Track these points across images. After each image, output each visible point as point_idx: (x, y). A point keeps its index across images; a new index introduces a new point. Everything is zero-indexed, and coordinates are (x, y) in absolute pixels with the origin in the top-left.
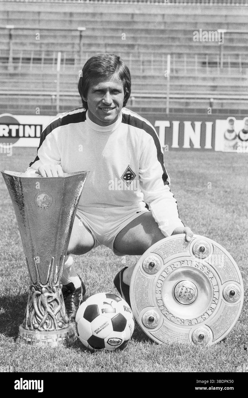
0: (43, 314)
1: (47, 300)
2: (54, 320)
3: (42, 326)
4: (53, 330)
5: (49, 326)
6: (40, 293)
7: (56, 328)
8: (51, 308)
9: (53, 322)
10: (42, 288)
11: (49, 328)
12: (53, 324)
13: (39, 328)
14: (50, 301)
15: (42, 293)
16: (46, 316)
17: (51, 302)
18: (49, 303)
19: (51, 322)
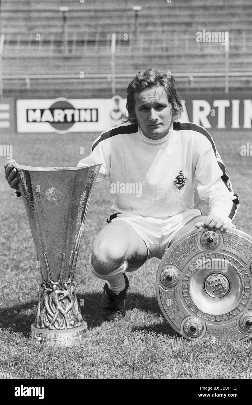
0: (54, 312)
1: (58, 298)
2: (65, 319)
3: (53, 325)
4: (65, 329)
5: (60, 324)
6: (51, 290)
7: (67, 327)
8: (62, 305)
9: (64, 320)
10: (53, 285)
11: (60, 326)
12: (64, 323)
13: (50, 327)
14: (61, 298)
15: (53, 290)
16: (57, 314)
17: (63, 299)
18: (60, 300)
19: (62, 320)
